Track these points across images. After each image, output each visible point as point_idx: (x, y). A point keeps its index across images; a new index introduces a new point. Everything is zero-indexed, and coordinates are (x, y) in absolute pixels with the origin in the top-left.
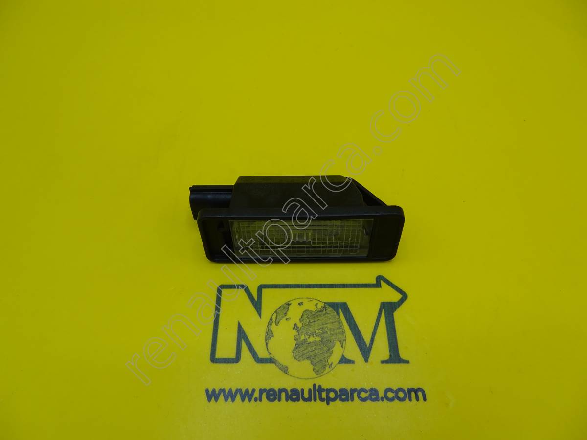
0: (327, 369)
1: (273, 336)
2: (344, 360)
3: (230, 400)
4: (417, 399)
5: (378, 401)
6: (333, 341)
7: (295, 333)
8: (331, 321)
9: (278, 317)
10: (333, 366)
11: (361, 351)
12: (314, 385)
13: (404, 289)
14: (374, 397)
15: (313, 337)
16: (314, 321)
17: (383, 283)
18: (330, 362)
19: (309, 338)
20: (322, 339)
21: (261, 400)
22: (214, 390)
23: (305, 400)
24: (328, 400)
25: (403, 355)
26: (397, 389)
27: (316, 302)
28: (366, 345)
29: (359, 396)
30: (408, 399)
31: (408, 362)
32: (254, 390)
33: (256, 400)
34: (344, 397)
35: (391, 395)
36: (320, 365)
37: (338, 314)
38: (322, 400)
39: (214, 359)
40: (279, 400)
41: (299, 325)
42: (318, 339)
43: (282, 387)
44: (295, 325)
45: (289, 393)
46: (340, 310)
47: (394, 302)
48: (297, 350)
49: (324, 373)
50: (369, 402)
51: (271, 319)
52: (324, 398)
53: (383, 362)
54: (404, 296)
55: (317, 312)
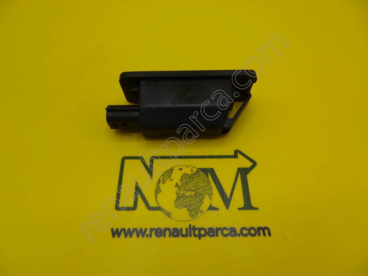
0: (199, 214)
1: (160, 192)
2: (211, 208)
3: (128, 236)
4: (264, 235)
5: (236, 236)
6: (204, 194)
7: (176, 189)
8: (202, 181)
9: (164, 178)
10: (203, 212)
11: (223, 201)
12: (190, 226)
13: (254, 159)
14: (233, 233)
15: (190, 192)
16: (190, 181)
17: (239, 155)
18: (201, 209)
19: (186, 193)
20: (196, 193)
21: (151, 236)
22: (117, 229)
23: (183, 236)
24: (200, 236)
25: (254, 204)
26: (249, 228)
27: (193, 168)
28: (227, 197)
29: (222, 233)
30: (257, 235)
31: (257, 209)
32: (146, 229)
33: (147, 236)
34: (211, 234)
35: (245, 232)
36: (194, 212)
37: (207, 176)
38: (195, 236)
39: (117, 208)
40: (165, 236)
41: (180, 184)
42: (193, 193)
43: (166, 227)
44: (177, 184)
45: (172, 231)
46: (209, 173)
47: (247, 168)
48: (178, 201)
49: (196, 217)
50: (229, 237)
51: (160, 180)
52: (197, 235)
53: (239, 209)
54: (254, 164)
55: (192, 175)
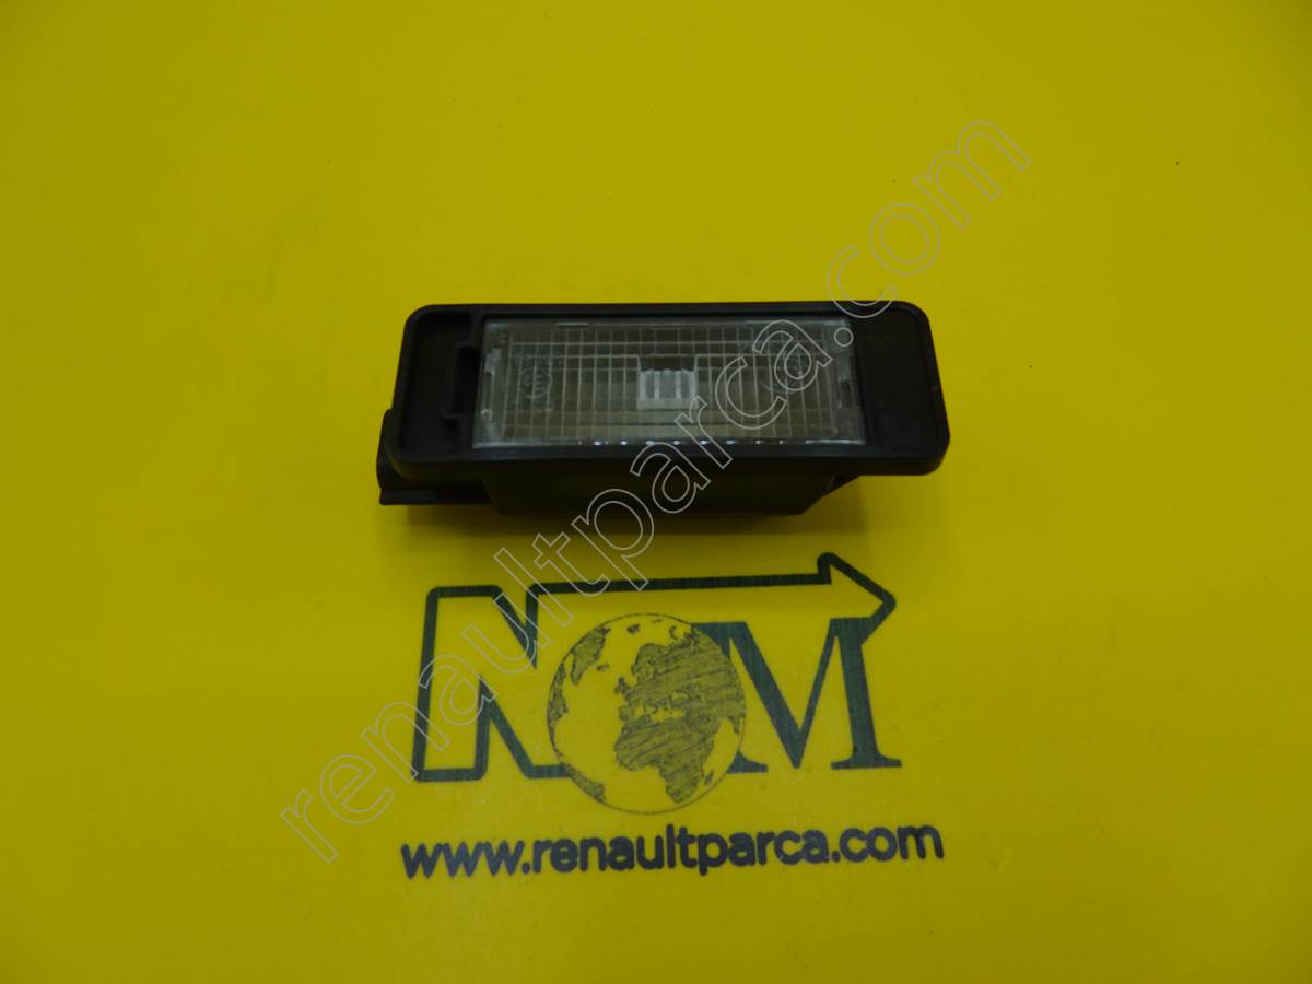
0: (702, 788)
1: (566, 710)
2: (742, 765)
3: (461, 870)
4: (922, 854)
5: (826, 861)
6: (715, 717)
7: (620, 700)
8: (709, 668)
9: (579, 664)
10: (715, 779)
11: (783, 738)
12: (670, 828)
13: (886, 586)
14: (815, 852)
15: (666, 709)
16: (667, 671)
17: (835, 573)
18: (707, 769)
19: (654, 713)
20: (688, 714)
21: (538, 869)
22: (422, 848)
23: (647, 865)
24: (705, 864)
25: (886, 745)
26: (872, 831)
27: (672, 623)
28: (796, 726)
29: (779, 852)
30: (898, 855)
31: (897, 763)
32: (520, 846)
33: (526, 868)
34: (742, 854)
35: (856, 845)
36: (684, 779)
37: (726, 652)
38: (689, 863)
39: (423, 774)
40: (584, 867)
41: (631, 681)
42: (678, 714)
43: (589, 835)
44: (621, 681)
45: (609, 849)
46: (731, 641)
47: (863, 619)
48: (626, 743)
49: (691, 799)
50: (803, 865)
51: (561, 669)
52: (694, 860)
53: (837, 766)
54: (888, 603)
55: (673, 648)
